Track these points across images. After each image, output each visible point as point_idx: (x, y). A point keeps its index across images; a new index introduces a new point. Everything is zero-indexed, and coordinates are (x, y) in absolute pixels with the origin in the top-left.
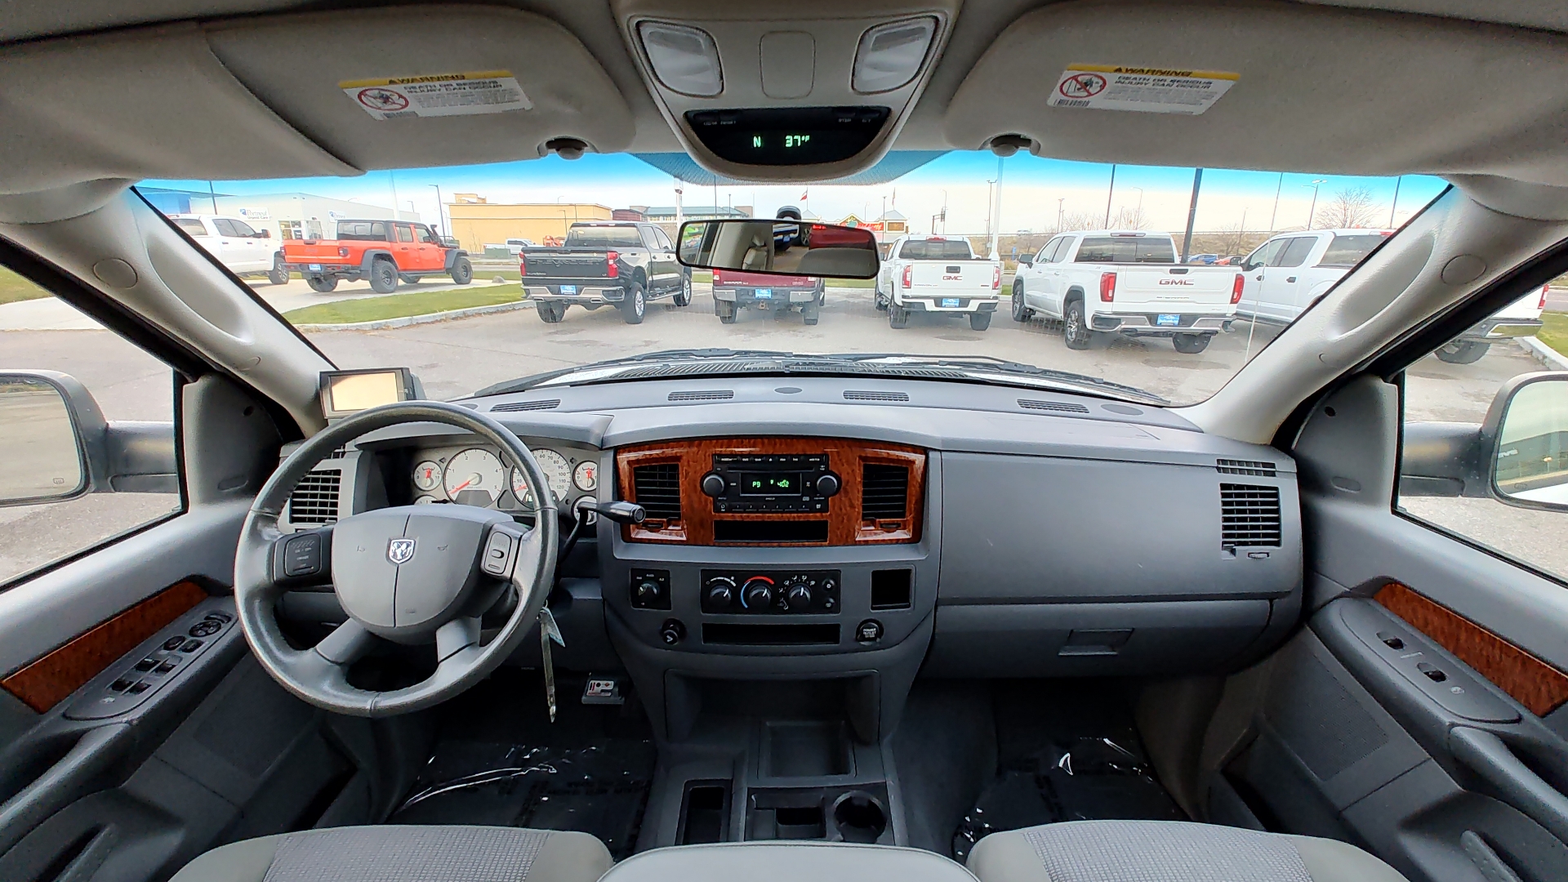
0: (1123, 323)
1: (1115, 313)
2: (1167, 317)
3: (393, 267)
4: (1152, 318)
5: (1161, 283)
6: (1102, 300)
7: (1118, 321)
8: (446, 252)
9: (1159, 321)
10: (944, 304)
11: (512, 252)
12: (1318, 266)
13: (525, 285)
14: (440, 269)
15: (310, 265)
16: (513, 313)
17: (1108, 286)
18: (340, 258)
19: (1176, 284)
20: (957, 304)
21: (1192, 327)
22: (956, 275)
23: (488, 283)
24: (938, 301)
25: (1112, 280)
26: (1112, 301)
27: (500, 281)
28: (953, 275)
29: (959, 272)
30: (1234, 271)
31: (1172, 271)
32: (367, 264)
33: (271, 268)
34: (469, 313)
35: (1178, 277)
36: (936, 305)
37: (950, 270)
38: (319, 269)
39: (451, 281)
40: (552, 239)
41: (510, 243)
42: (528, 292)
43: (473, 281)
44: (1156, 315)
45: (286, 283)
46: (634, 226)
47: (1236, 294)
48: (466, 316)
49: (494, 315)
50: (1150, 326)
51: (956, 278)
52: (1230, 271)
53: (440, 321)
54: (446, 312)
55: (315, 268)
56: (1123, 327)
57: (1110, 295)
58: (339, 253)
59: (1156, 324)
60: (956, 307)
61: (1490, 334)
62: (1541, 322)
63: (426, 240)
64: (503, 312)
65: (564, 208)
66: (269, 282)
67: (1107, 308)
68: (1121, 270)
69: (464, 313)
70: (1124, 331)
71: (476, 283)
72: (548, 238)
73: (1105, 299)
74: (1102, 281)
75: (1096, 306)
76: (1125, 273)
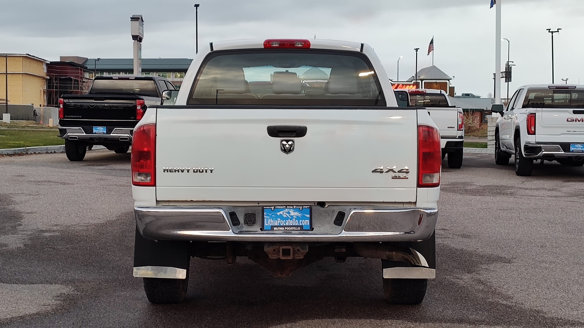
0: (543, 150)
1: (537, 143)
2: (577, 146)
4: (566, 146)
5: (568, 121)
6: (528, 134)
7: (540, 149)
9: (572, 149)
13: (62, 125)
17: (531, 120)
19: (579, 121)
25: (534, 119)
26: (534, 134)
31: (575, 112)
35: (579, 116)
42: (63, 132)
44: (568, 144)
46: (151, 79)
50: (563, 152)
56: (543, 153)
57: (533, 130)
59: (569, 151)
67: (532, 139)
68: (538, 111)
73: (529, 133)
74: (528, 120)
75: (526, 139)
76: (542, 114)
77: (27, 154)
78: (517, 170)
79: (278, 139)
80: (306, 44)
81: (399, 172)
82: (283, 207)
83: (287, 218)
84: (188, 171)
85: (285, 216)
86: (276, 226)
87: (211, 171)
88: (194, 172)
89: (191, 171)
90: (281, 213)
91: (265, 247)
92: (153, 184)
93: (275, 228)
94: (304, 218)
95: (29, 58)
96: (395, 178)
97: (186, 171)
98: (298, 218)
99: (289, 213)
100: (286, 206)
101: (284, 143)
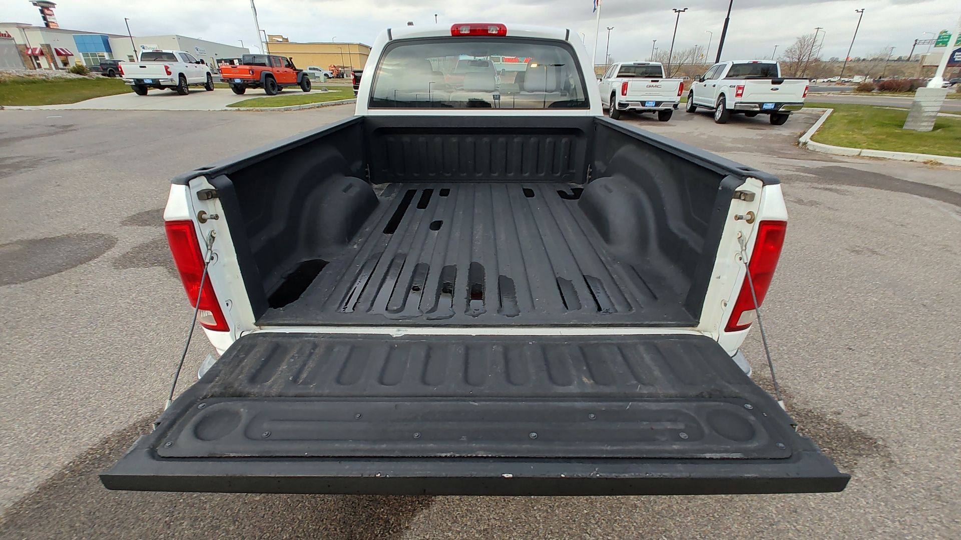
0: (630, 106)
1: (627, 101)
2: (650, 103)
3: (273, 80)
4: (643, 103)
5: (647, 86)
7: (628, 105)
8: (297, 73)
9: (646, 105)
11: (316, 75)
12: (724, 79)
14: (295, 83)
15: (235, 79)
16: (343, 106)
17: (625, 87)
18: (250, 75)
19: (654, 87)
21: (660, 107)
23: (320, 91)
25: (626, 85)
26: (626, 95)
27: (326, 90)
30: (679, 81)
31: (652, 81)
32: (263, 80)
33: (206, 81)
34: (323, 105)
35: (654, 84)
38: (240, 81)
39: (301, 90)
40: (335, 67)
41: (310, 69)
43: (311, 90)
44: (645, 102)
45: (213, 90)
47: (680, 92)
48: (322, 106)
49: (335, 106)
50: (642, 107)
52: (677, 81)
53: (312, 108)
54: (313, 104)
55: (238, 81)
57: (625, 93)
58: (250, 73)
59: (644, 106)
61: (781, 109)
62: (803, 104)
63: (287, 66)
64: (339, 105)
65: (340, 46)
66: (205, 89)
67: (624, 99)
68: (630, 80)
69: (321, 105)
70: (631, 109)
71: (312, 91)
72: (332, 66)
73: (623, 95)
74: (623, 86)
75: (619, 98)
76: (631, 82)
77: (343, 104)
78: (611, 114)
95: (360, 45)
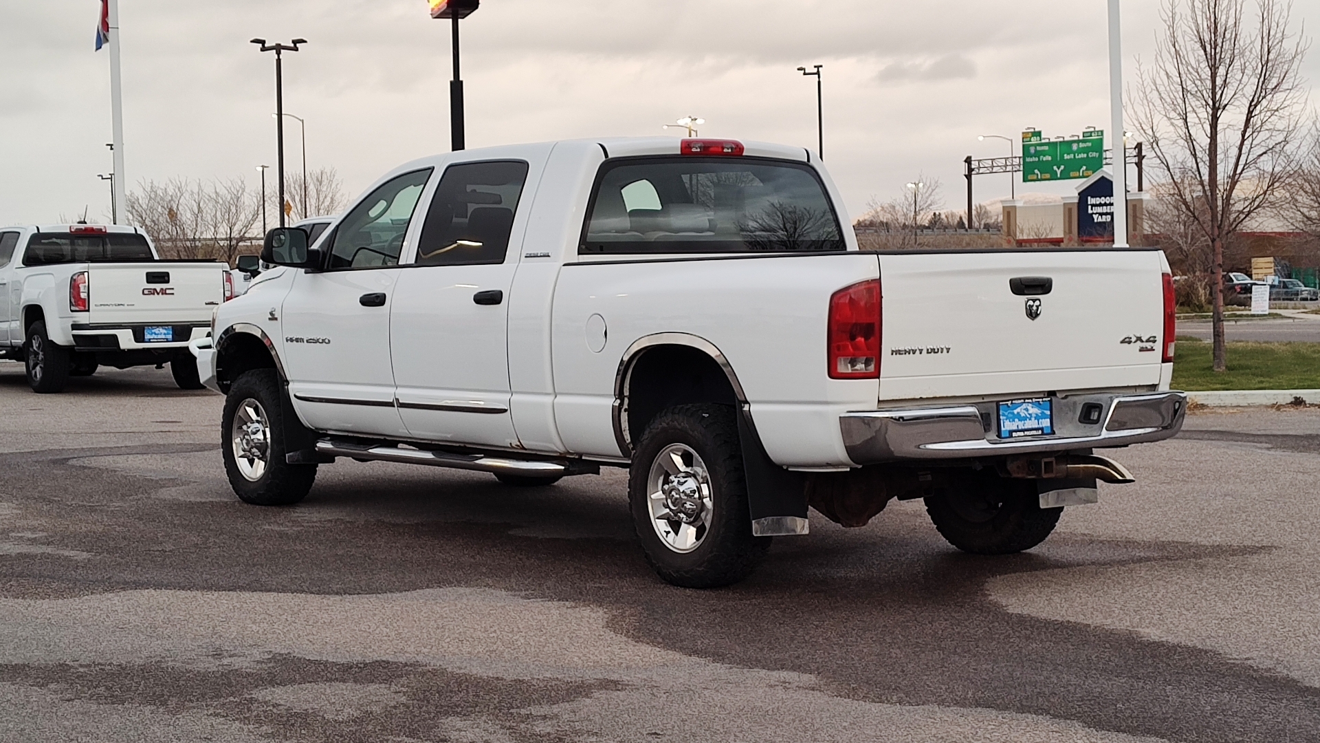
10: (147, 337)
20: (170, 337)
22: (164, 286)
24: (139, 331)
28: (158, 287)
29: (168, 282)
36: (137, 340)
37: (152, 278)
51: (163, 292)
60: (168, 341)
79: (1024, 298)
80: (738, 149)
81: (1148, 341)
82: (1019, 401)
83: (1025, 419)
84: (921, 351)
85: (1023, 415)
86: (1016, 431)
87: (948, 350)
88: (928, 353)
89: (924, 352)
90: (1018, 410)
91: (1008, 463)
92: (877, 375)
93: (1014, 434)
94: (1043, 416)
96: (1142, 350)
97: (918, 352)
98: (1037, 418)
99: (1027, 410)
100: (1024, 399)
101: (1031, 303)
